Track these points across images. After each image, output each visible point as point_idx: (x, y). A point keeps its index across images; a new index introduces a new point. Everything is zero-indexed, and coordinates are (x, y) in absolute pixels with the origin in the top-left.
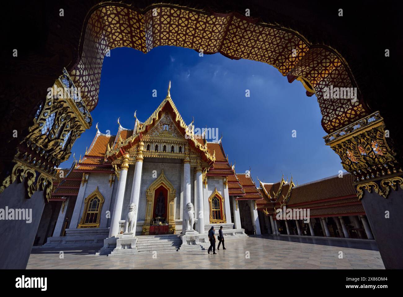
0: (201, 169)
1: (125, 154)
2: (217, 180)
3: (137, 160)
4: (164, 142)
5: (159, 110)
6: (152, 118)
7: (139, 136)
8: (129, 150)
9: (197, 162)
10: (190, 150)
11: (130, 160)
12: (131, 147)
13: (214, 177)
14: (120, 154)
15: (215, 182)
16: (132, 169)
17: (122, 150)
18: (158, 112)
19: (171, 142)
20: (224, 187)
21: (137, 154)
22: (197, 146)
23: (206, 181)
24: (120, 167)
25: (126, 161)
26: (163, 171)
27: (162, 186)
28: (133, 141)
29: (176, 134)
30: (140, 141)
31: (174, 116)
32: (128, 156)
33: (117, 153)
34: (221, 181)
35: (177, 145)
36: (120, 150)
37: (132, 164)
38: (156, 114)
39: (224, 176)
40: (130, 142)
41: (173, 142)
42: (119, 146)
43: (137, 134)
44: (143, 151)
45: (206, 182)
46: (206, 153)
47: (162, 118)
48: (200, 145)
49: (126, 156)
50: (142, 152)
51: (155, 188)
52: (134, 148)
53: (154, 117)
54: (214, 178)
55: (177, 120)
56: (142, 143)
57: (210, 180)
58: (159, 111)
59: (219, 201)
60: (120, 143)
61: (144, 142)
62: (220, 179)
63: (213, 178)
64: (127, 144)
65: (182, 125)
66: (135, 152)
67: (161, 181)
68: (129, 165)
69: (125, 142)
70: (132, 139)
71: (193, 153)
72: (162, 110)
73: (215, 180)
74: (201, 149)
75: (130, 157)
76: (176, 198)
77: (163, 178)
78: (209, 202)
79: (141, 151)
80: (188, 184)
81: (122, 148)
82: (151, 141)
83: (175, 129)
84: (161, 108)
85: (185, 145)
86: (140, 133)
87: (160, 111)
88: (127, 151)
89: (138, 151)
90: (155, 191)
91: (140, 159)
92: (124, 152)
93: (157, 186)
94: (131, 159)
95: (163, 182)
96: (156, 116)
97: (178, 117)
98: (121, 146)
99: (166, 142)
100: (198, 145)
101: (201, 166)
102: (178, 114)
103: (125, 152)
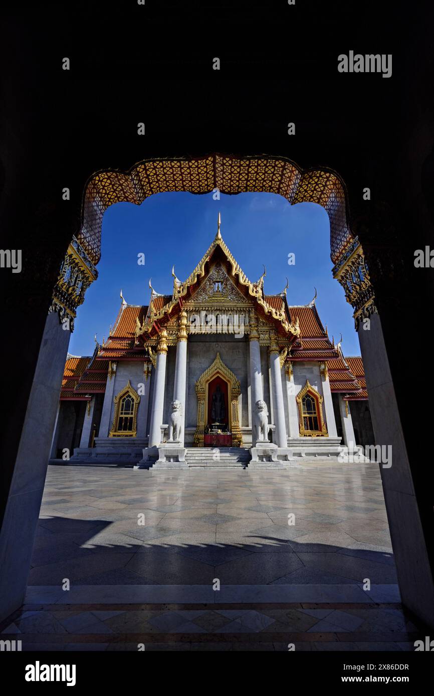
0: (277, 348)
1: (161, 331)
2: (309, 368)
3: (179, 338)
4: (217, 310)
5: (206, 260)
6: (196, 274)
7: (178, 302)
8: (166, 325)
9: (270, 338)
10: (257, 319)
11: (169, 340)
12: (169, 320)
13: (305, 363)
14: (154, 332)
15: (305, 370)
16: (172, 353)
17: (157, 325)
18: (204, 264)
19: (227, 309)
20: (321, 379)
21: (179, 330)
22: (268, 312)
23: (291, 369)
24: (156, 350)
25: (163, 341)
26: (218, 354)
27: (218, 377)
28: (170, 311)
29: (235, 295)
30: (180, 311)
31: (229, 267)
32: (165, 333)
33: (150, 329)
34: (316, 370)
35: (238, 312)
36: (154, 326)
37: (172, 344)
38: (201, 268)
39: (321, 360)
40: (167, 312)
41: (230, 309)
42: (151, 319)
43: (176, 300)
44: (186, 326)
45: (290, 371)
46: (283, 323)
47: (211, 273)
48: (274, 311)
49: (163, 334)
50: (184, 327)
51: (208, 380)
52: (172, 322)
53: (199, 272)
54: (304, 365)
55: (234, 274)
56: (184, 314)
57: (298, 368)
58: (205, 262)
59: (313, 401)
60: (152, 315)
61: (187, 311)
62: (315, 365)
63: (302, 363)
64: (162, 316)
65: (242, 281)
66: (175, 327)
67: (216, 369)
68: (168, 346)
69: (159, 313)
70: (169, 308)
71: (264, 324)
72: (210, 259)
73: (306, 367)
74: (274, 316)
75: (169, 334)
76: (241, 395)
77: (218, 365)
78: (297, 403)
79: (184, 325)
80: (257, 373)
81: (155, 321)
82: (197, 309)
83: (233, 289)
84: (209, 257)
85: (249, 311)
86: (180, 298)
87: (207, 262)
88: (164, 327)
89: (179, 325)
90: (209, 384)
91: (183, 337)
92: (159, 328)
93: (211, 378)
94: (170, 338)
95: (220, 371)
96: (201, 270)
97: (236, 269)
98: (155, 320)
99: (219, 310)
100: (270, 311)
101: (277, 344)
102: (235, 265)
103: (162, 328)
